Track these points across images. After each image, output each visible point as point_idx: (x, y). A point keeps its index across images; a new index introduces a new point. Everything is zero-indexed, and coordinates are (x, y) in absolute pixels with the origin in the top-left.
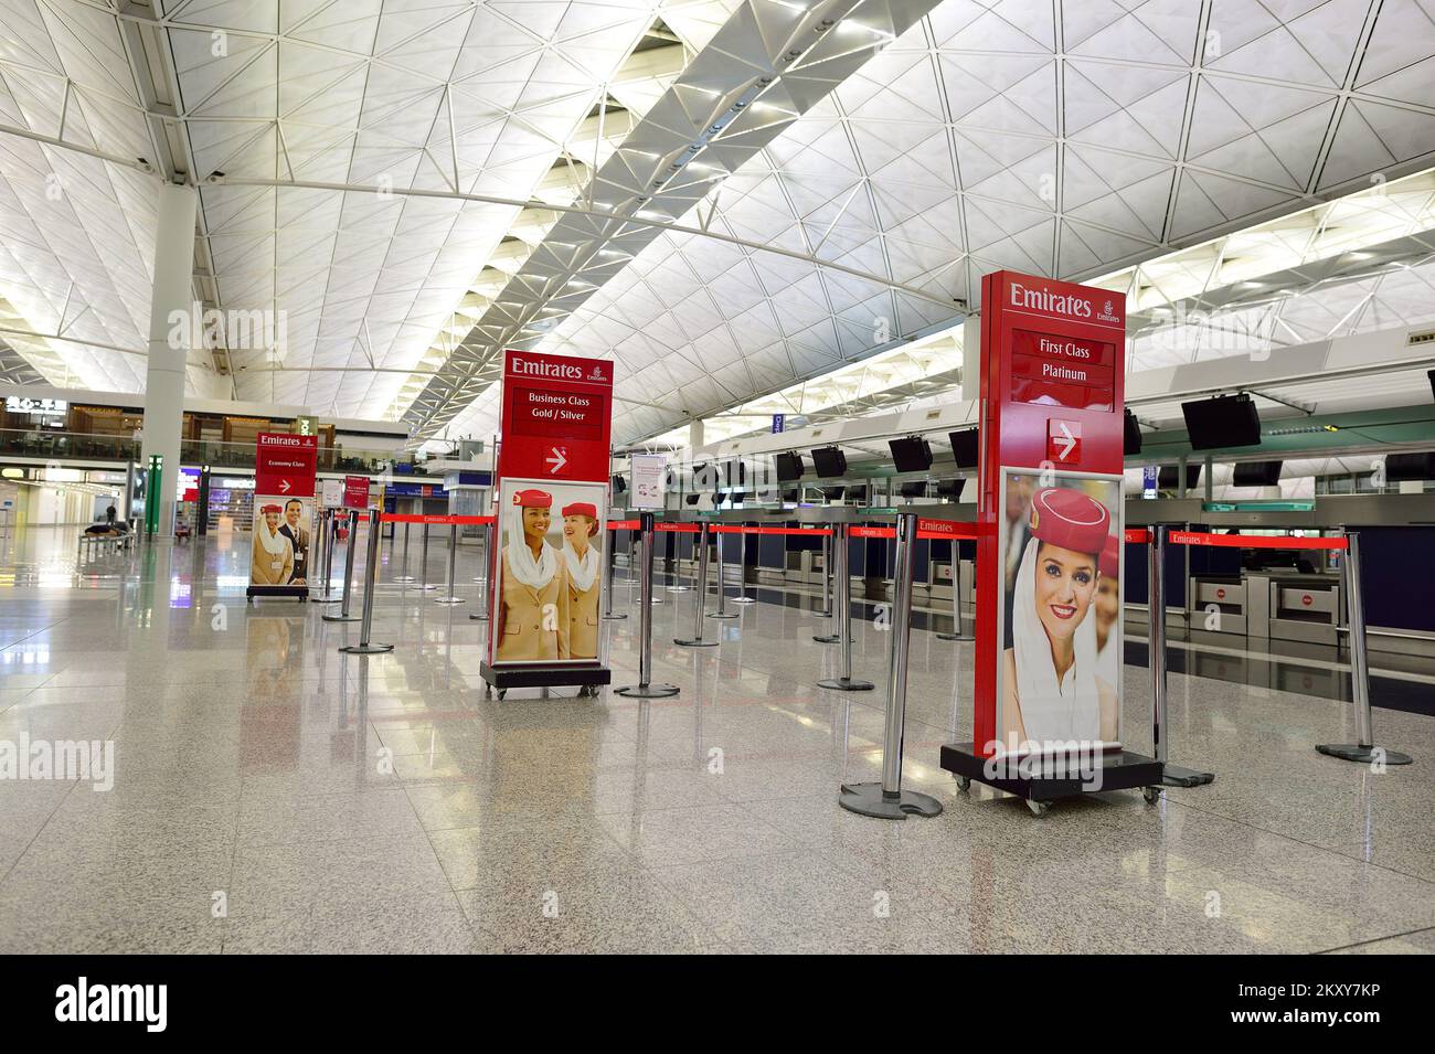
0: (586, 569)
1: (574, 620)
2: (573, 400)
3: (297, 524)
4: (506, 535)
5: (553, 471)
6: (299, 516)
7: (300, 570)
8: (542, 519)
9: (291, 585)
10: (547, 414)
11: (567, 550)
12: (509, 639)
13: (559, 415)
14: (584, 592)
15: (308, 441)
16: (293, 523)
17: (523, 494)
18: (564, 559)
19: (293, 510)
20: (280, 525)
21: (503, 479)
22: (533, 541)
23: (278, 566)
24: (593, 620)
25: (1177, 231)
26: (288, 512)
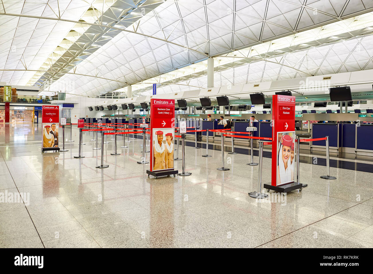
0: (170, 148)
1: (168, 160)
2: (167, 109)
3: (55, 131)
4: (154, 141)
5: (163, 126)
6: (55, 128)
7: (56, 143)
8: (161, 137)
9: (54, 147)
10: (161, 113)
11: (167, 144)
12: (156, 165)
13: (164, 113)
14: (170, 153)
15: (57, 107)
16: (54, 130)
17: (158, 132)
18: (166, 146)
19: (53, 127)
20: (50, 131)
21: (153, 129)
22: (160, 142)
23: (50, 142)
24: (172, 159)
25: (263, 38)
26: (52, 127)
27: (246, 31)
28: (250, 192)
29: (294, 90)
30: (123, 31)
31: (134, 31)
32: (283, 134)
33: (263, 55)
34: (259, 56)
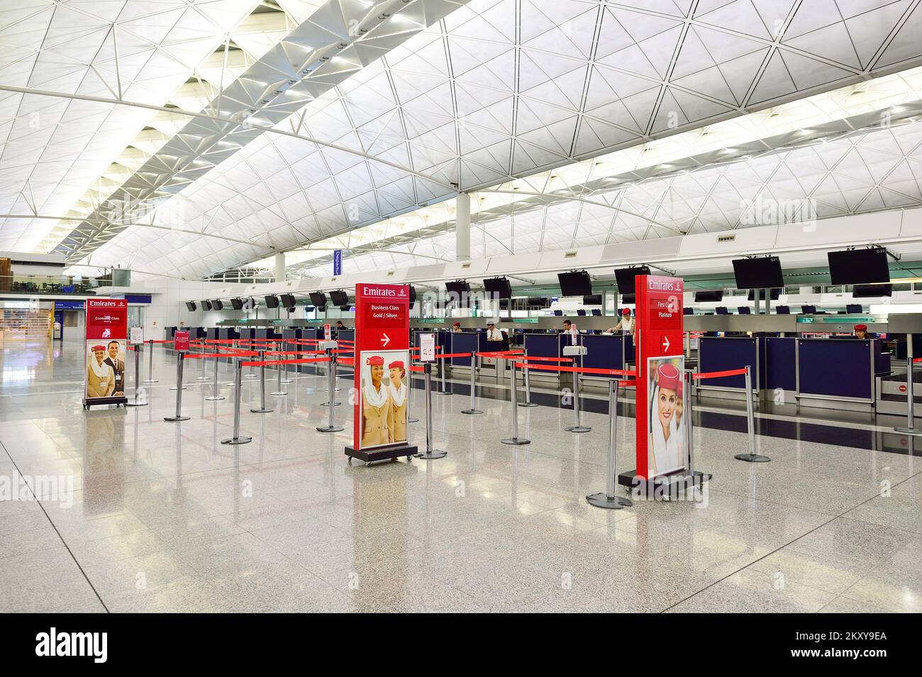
0: (400, 395)
1: (395, 422)
2: (391, 308)
3: (116, 357)
5: (384, 345)
6: (117, 352)
7: (119, 386)
8: (380, 371)
9: (113, 396)
10: (380, 316)
11: (392, 385)
12: (367, 435)
13: (386, 316)
14: (399, 407)
15: (121, 303)
16: (113, 356)
17: (372, 359)
18: (390, 391)
20: (105, 358)
21: (361, 352)
22: (376, 383)
23: (104, 385)
24: (404, 421)
25: (578, 151)
26: (110, 349)
27: (542, 136)
28: (589, 495)
29: (656, 265)
30: (267, 132)
31: (292, 132)
32: (660, 363)
33: (577, 189)
34: (569, 190)
